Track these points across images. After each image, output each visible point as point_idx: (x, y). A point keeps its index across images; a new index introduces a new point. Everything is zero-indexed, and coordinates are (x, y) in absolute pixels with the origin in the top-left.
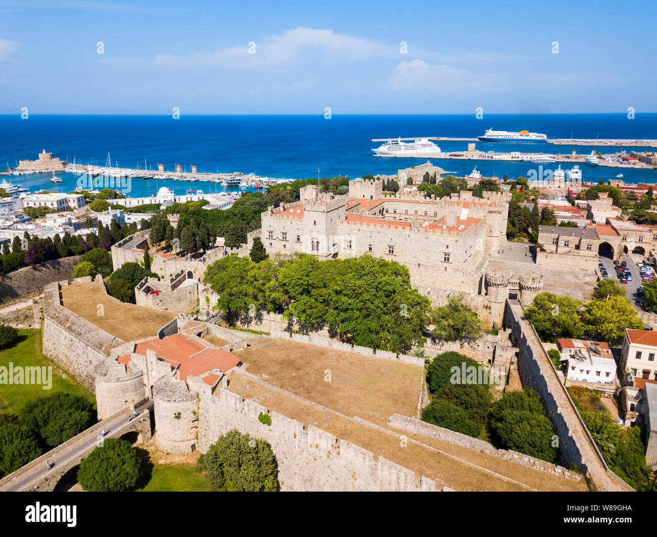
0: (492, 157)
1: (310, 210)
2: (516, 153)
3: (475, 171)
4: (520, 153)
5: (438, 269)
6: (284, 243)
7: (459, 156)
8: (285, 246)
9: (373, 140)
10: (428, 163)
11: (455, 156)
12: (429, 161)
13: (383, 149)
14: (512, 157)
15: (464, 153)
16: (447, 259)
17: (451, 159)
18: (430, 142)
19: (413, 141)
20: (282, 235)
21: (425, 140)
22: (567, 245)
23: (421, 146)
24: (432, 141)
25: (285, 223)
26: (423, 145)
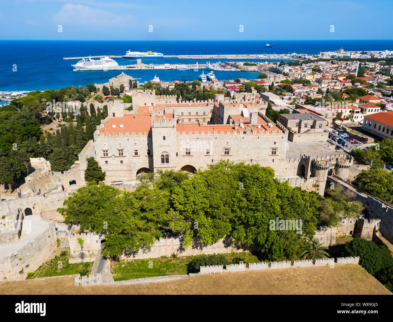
0: (153, 68)
1: (159, 126)
2: (167, 64)
3: (155, 77)
4: (169, 65)
5: (267, 161)
6: (121, 159)
7: (133, 67)
8: (122, 162)
9: (64, 59)
10: (123, 73)
11: (130, 67)
12: (123, 72)
13: (79, 65)
14: (166, 67)
15: (135, 65)
16: (274, 153)
17: (129, 70)
18: (111, 59)
19: (99, 59)
20: (118, 152)
21: (107, 58)
22: (306, 126)
23: (105, 62)
24: (112, 58)
25: (121, 140)
26: (106, 61)
